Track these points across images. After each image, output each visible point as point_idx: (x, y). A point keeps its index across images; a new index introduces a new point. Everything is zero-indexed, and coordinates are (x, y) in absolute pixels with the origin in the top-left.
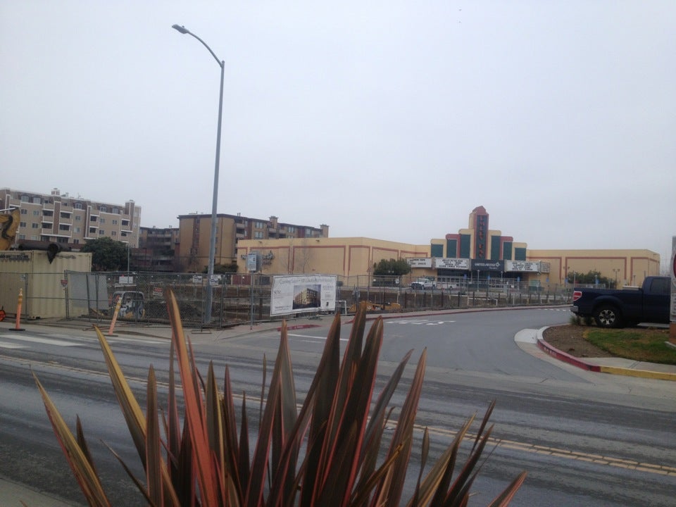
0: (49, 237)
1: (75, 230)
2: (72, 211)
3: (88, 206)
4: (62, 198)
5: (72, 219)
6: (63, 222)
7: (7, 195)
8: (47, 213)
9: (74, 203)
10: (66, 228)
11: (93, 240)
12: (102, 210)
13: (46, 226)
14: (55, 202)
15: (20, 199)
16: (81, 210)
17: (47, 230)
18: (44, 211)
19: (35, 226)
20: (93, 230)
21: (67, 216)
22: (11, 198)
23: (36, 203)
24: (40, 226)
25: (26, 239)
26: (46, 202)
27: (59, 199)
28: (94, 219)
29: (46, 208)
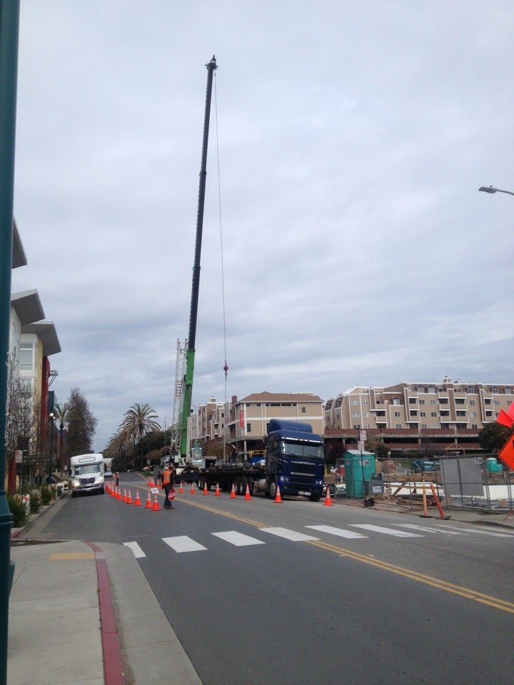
0: (448, 424)
1: (472, 416)
2: (466, 396)
3: (480, 390)
4: (454, 384)
5: (467, 404)
6: (458, 408)
7: (405, 388)
8: (443, 401)
9: (466, 389)
10: (463, 413)
11: (491, 424)
12: (494, 392)
13: (444, 414)
14: (448, 389)
15: (416, 390)
16: (474, 394)
17: (445, 417)
18: (439, 399)
19: (433, 414)
20: (489, 414)
21: (461, 401)
22: (409, 390)
23: (432, 393)
24: (438, 415)
25: (428, 428)
26: (440, 390)
27: (451, 386)
28: (488, 402)
29: (442, 396)
